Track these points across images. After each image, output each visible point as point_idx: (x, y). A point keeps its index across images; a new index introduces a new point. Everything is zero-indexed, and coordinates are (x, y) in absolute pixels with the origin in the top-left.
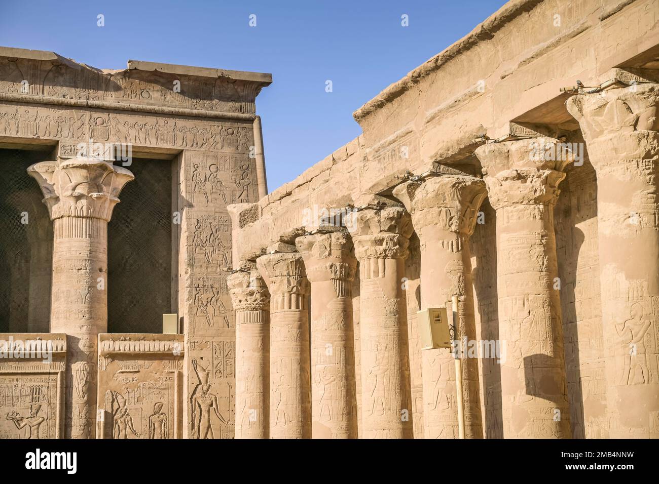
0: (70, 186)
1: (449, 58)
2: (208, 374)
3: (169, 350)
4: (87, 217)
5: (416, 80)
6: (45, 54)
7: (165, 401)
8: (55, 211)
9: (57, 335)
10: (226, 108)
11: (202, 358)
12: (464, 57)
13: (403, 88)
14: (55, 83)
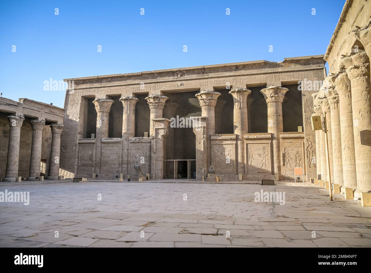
0: (270, 94)
1: (337, 32)
2: (312, 143)
3: (300, 136)
4: (275, 102)
5: (333, 42)
6: (261, 61)
7: (300, 150)
8: (267, 101)
9: (269, 133)
10: (315, 66)
11: (310, 138)
12: (341, 30)
13: (331, 46)
14: (265, 68)
